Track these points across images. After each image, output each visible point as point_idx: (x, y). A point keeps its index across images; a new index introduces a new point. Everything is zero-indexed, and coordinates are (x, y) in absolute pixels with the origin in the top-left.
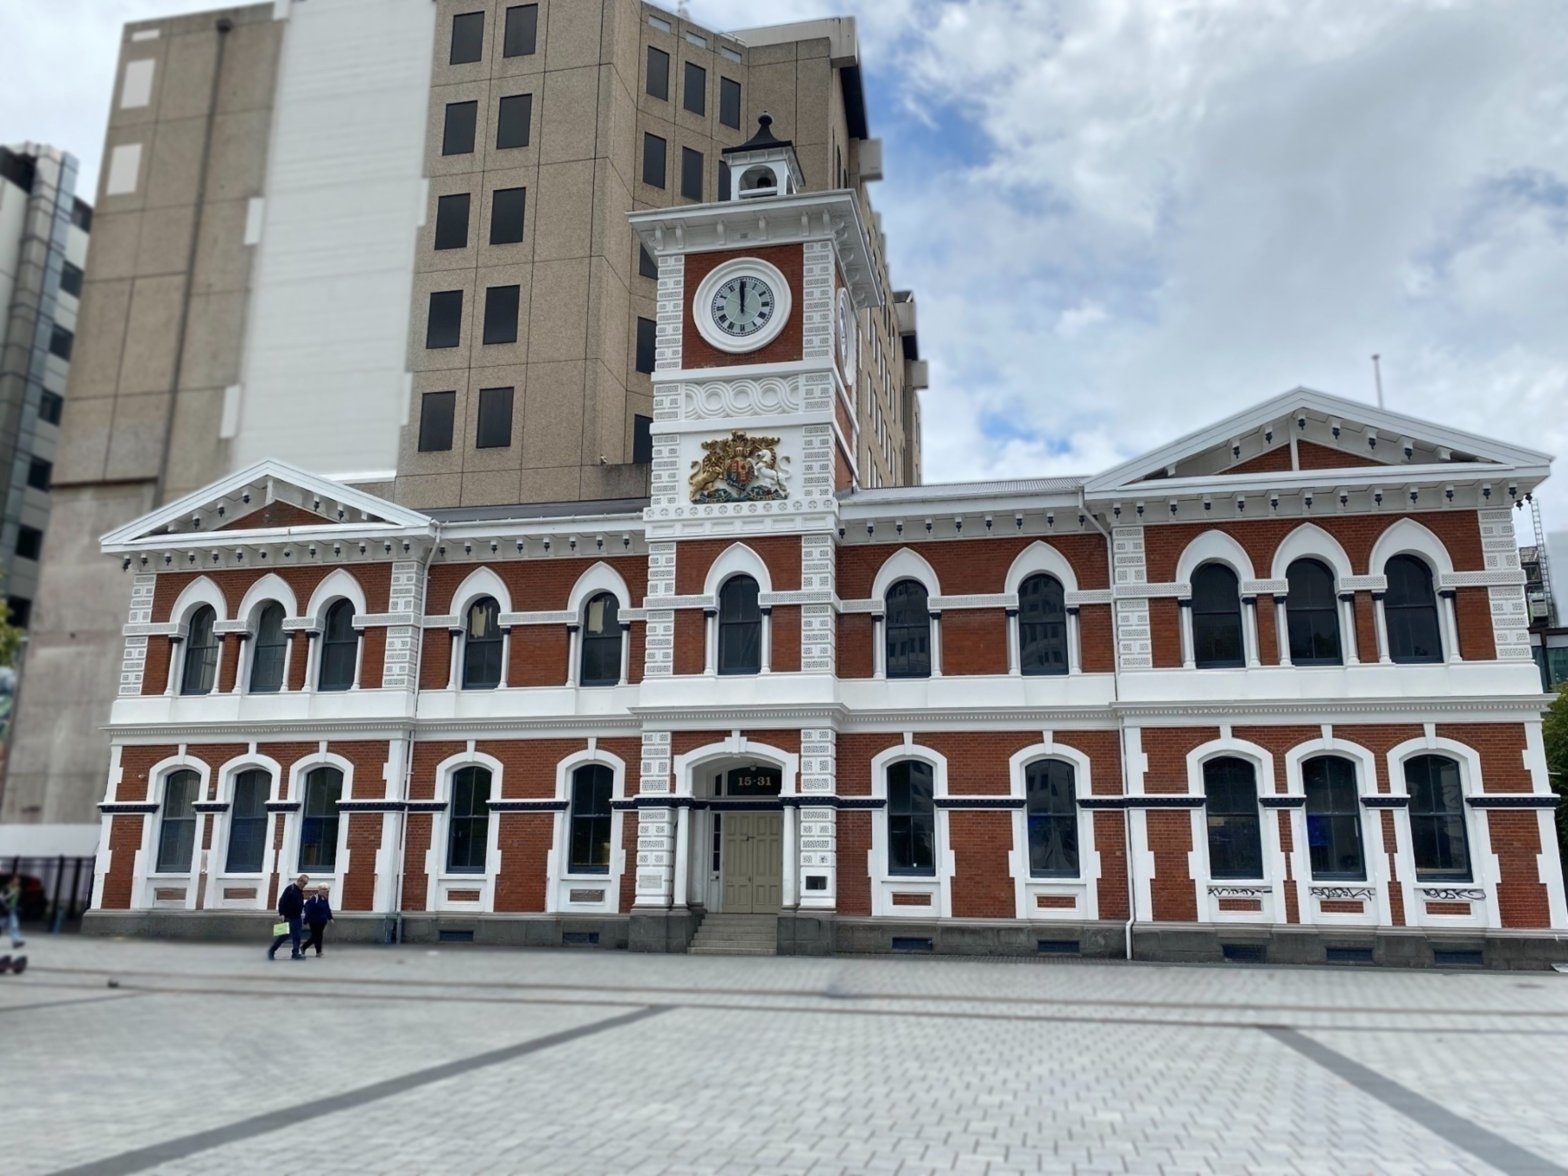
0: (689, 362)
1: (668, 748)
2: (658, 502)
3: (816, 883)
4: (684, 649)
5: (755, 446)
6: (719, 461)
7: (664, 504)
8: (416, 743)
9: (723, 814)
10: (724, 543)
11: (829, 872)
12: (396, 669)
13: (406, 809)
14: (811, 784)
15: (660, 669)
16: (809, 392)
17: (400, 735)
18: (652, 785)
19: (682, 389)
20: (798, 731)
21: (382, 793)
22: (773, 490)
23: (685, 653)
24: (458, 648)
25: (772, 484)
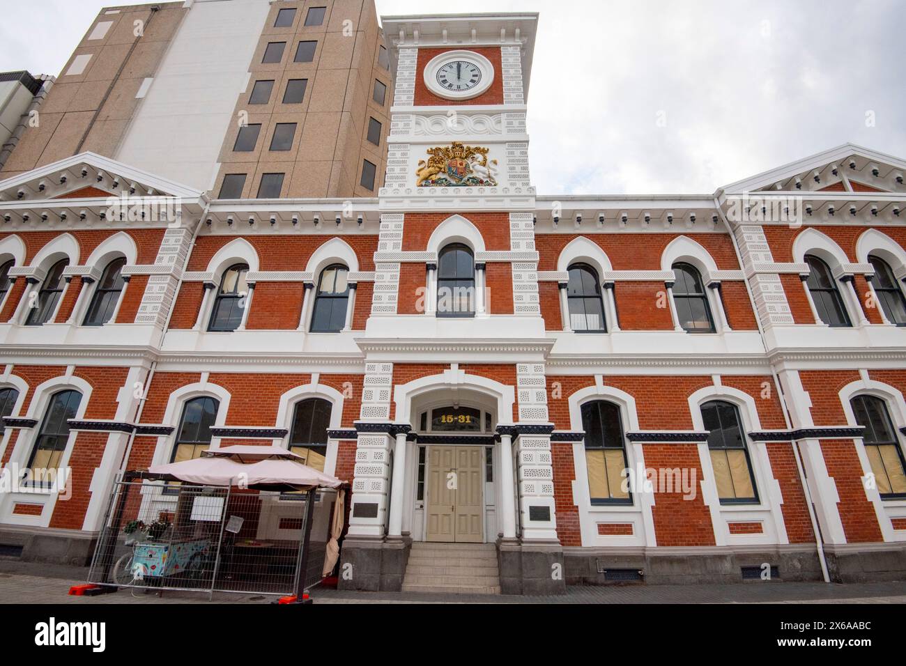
0: (418, 102)
1: (390, 377)
2: (390, 185)
3: (539, 514)
4: (408, 294)
5: (470, 153)
6: (440, 161)
7: (395, 186)
8: (155, 373)
9: (428, 447)
10: (445, 215)
11: (550, 503)
12: (150, 308)
13: (135, 430)
14: (529, 413)
15: (385, 309)
16: (510, 123)
17: (140, 362)
18: (372, 411)
19: (413, 118)
20: (513, 366)
21: (112, 413)
22: (485, 180)
23: (408, 297)
24: (209, 298)
25: (484, 177)
